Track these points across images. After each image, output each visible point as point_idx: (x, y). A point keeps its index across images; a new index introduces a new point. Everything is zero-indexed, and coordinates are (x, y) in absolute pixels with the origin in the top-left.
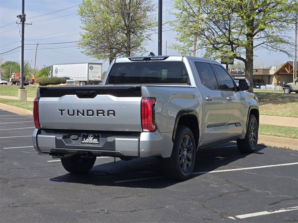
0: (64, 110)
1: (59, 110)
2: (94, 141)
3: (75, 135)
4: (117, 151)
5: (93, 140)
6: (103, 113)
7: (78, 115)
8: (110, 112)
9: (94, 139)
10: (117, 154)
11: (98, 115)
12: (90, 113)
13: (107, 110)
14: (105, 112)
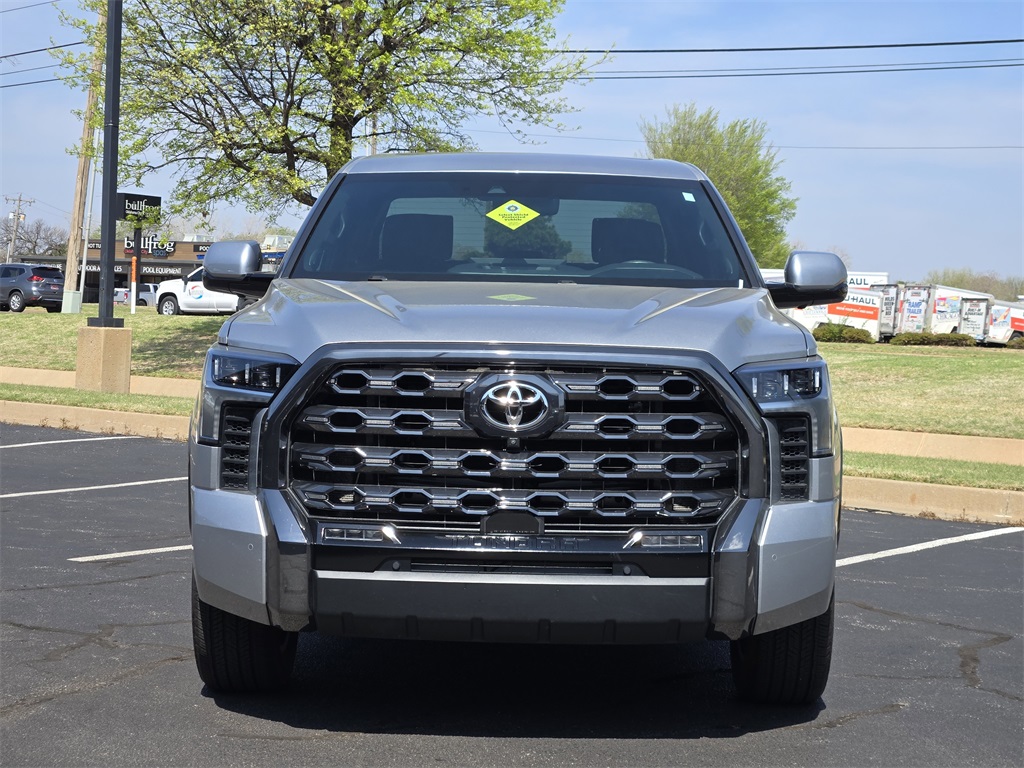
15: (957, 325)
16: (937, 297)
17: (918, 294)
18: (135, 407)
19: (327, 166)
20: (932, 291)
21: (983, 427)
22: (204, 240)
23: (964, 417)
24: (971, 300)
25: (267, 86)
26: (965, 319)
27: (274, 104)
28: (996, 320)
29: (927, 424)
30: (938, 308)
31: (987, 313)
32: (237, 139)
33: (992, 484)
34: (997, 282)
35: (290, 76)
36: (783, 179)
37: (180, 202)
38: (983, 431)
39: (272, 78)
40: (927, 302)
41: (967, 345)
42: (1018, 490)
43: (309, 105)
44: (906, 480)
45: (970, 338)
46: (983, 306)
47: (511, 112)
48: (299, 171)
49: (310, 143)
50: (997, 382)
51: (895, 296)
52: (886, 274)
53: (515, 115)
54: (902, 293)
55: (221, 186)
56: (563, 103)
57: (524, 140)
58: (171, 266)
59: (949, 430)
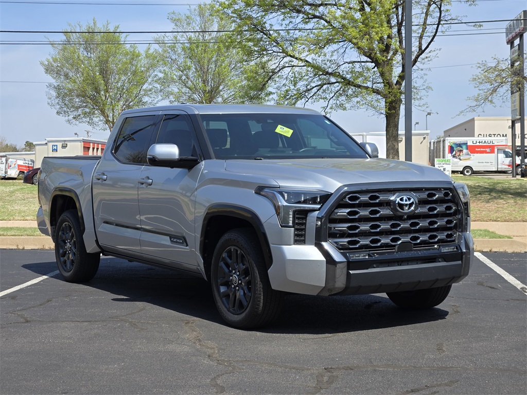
28: (10, 166)
31: (6, 163)
46: (4, 159)
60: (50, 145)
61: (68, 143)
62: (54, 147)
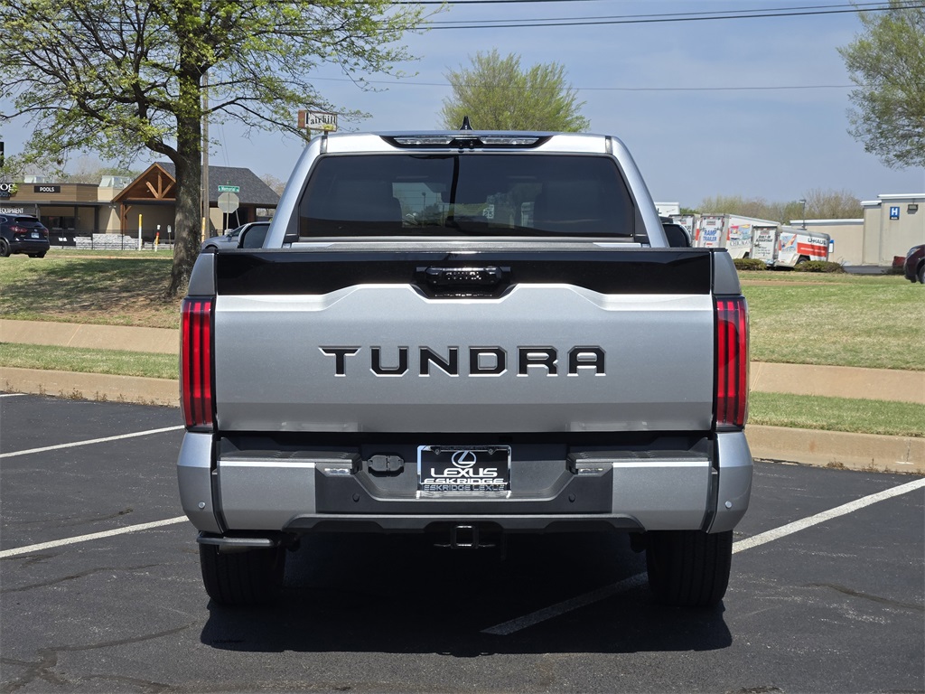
0: (354, 351)
1: (326, 351)
2: (481, 475)
3: (388, 454)
4: (617, 513)
5: (476, 472)
6: (549, 362)
7: (424, 369)
8: (580, 355)
9: (481, 470)
10: (617, 526)
11: (523, 370)
12: (487, 359)
13: (570, 347)
14: (559, 355)
15: (748, 251)
16: (730, 225)
17: (713, 223)
18: (14, 361)
19: (177, 116)
20: (725, 220)
21: (815, 356)
22: (44, 181)
23: (796, 346)
24: (762, 228)
25: (117, 39)
26: (756, 246)
27: (124, 56)
28: (784, 246)
29: (762, 354)
30: (731, 236)
31: (776, 240)
32: (90, 89)
33: (891, 430)
34: (762, 207)
35: (139, 27)
36: (582, 118)
37: (35, 152)
38: (815, 359)
39: (122, 30)
40: (721, 230)
41: (758, 269)
42: (916, 436)
43: (155, 56)
44: (803, 427)
45: (761, 262)
46: (772, 233)
47: (353, 60)
48: (150, 119)
49: (160, 93)
50: (820, 311)
51: (691, 224)
52: (677, 203)
53: (356, 64)
54: (698, 223)
55: (74, 136)
56: (403, 51)
57: (366, 87)
58: (13, 206)
59: (785, 359)
60: (887, 206)
61: (919, 204)
62: (893, 211)
